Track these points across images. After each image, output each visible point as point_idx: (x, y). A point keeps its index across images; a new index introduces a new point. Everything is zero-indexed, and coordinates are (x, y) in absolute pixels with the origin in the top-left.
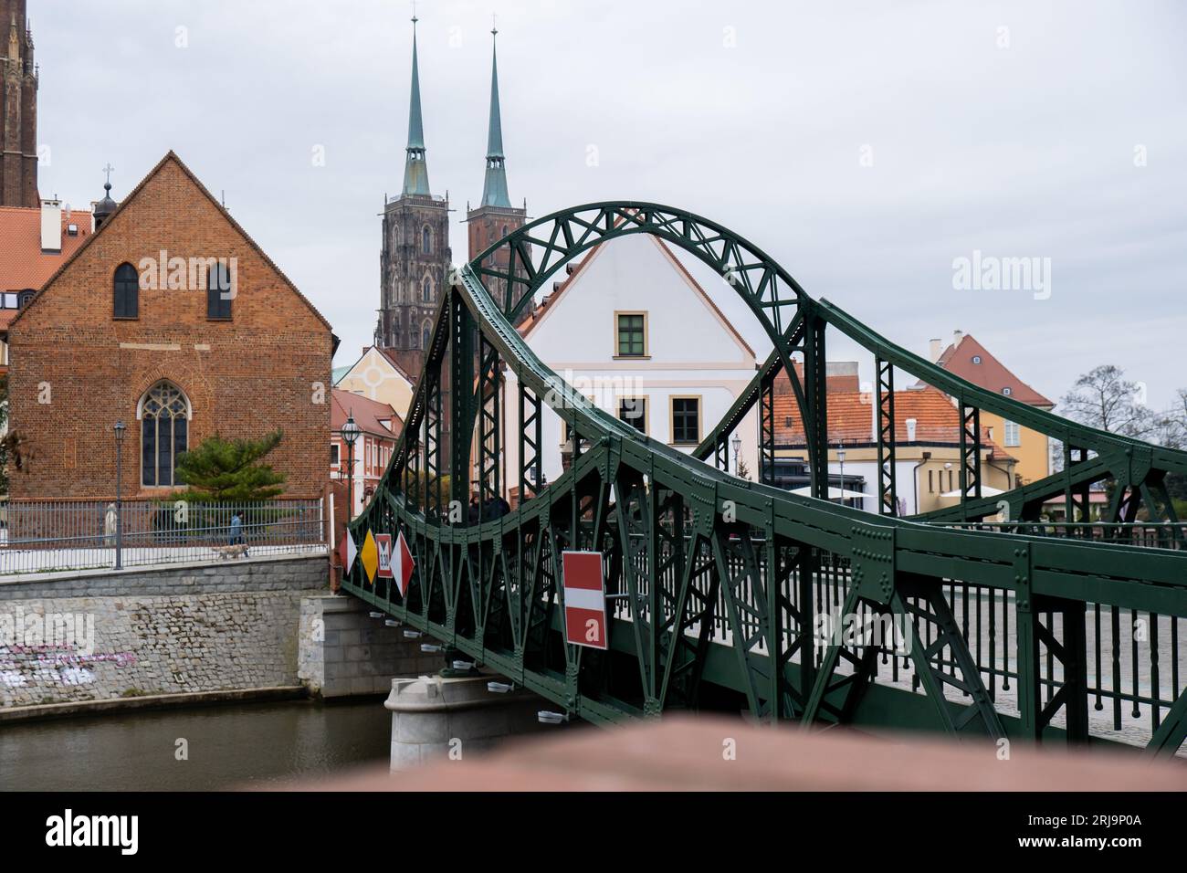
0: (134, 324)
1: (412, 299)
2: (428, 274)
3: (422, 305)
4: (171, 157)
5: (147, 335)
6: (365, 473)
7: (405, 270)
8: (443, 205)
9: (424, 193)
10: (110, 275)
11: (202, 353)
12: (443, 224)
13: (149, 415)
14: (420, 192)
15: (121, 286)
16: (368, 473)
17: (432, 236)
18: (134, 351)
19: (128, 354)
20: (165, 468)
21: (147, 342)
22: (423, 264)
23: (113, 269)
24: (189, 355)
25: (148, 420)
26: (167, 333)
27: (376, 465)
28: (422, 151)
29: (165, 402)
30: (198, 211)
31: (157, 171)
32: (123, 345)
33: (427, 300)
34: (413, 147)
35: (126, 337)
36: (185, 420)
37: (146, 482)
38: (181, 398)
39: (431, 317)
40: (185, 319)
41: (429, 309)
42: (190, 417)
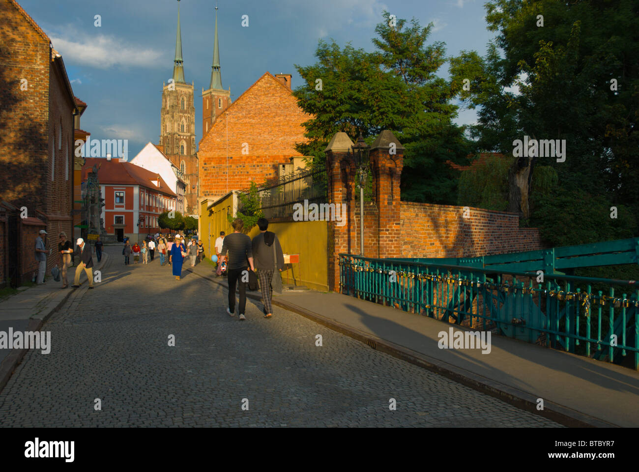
1: (176, 130)
2: (183, 119)
3: (180, 134)
6: (140, 209)
7: (173, 117)
9: (182, 81)
14: (180, 80)
16: (142, 209)
17: (185, 102)
22: (181, 114)
27: (147, 204)
33: (183, 131)
39: (185, 139)
41: (183, 136)
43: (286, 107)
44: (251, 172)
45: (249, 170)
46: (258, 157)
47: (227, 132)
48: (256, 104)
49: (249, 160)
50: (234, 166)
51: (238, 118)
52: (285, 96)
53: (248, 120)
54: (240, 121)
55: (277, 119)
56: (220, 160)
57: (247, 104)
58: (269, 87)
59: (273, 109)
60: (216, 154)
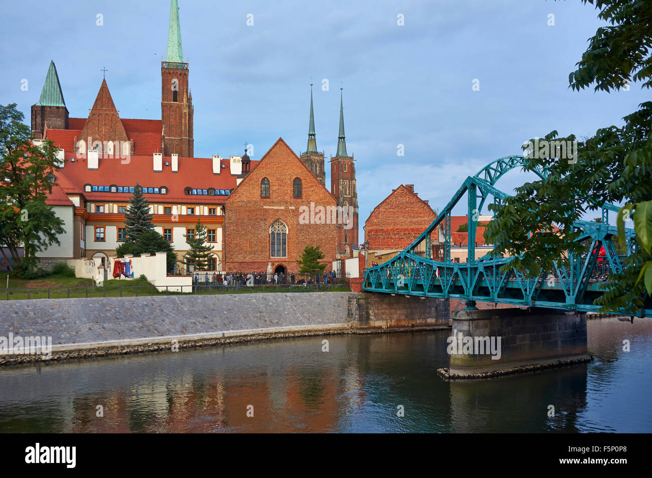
0: (269, 200)
4: (281, 140)
5: (273, 203)
8: (322, 155)
9: (315, 151)
10: (260, 182)
11: (292, 209)
12: (322, 163)
13: (273, 232)
14: (314, 150)
15: (263, 186)
17: (318, 168)
18: (268, 209)
19: (267, 210)
20: (279, 250)
21: (273, 206)
23: (261, 180)
24: (287, 210)
25: (273, 233)
26: (279, 203)
28: (314, 135)
29: (279, 227)
30: (290, 159)
31: (276, 144)
32: (264, 207)
34: (311, 133)
35: (265, 205)
36: (286, 234)
37: (272, 256)
38: (284, 226)
40: (286, 198)
42: (287, 233)
43: (411, 203)
44: (393, 237)
45: (392, 236)
46: (397, 229)
47: (380, 216)
48: (396, 202)
49: (392, 231)
50: (384, 234)
51: (386, 209)
52: (411, 197)
53: (391, 210)
54: (388, 210)
55: (407, 209)
56: (377, 231)
57: (391, 201)
58: (402, 193)
59: (405, 204)
60: (375, 227)
